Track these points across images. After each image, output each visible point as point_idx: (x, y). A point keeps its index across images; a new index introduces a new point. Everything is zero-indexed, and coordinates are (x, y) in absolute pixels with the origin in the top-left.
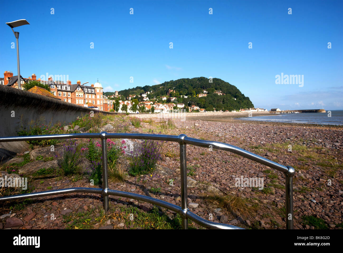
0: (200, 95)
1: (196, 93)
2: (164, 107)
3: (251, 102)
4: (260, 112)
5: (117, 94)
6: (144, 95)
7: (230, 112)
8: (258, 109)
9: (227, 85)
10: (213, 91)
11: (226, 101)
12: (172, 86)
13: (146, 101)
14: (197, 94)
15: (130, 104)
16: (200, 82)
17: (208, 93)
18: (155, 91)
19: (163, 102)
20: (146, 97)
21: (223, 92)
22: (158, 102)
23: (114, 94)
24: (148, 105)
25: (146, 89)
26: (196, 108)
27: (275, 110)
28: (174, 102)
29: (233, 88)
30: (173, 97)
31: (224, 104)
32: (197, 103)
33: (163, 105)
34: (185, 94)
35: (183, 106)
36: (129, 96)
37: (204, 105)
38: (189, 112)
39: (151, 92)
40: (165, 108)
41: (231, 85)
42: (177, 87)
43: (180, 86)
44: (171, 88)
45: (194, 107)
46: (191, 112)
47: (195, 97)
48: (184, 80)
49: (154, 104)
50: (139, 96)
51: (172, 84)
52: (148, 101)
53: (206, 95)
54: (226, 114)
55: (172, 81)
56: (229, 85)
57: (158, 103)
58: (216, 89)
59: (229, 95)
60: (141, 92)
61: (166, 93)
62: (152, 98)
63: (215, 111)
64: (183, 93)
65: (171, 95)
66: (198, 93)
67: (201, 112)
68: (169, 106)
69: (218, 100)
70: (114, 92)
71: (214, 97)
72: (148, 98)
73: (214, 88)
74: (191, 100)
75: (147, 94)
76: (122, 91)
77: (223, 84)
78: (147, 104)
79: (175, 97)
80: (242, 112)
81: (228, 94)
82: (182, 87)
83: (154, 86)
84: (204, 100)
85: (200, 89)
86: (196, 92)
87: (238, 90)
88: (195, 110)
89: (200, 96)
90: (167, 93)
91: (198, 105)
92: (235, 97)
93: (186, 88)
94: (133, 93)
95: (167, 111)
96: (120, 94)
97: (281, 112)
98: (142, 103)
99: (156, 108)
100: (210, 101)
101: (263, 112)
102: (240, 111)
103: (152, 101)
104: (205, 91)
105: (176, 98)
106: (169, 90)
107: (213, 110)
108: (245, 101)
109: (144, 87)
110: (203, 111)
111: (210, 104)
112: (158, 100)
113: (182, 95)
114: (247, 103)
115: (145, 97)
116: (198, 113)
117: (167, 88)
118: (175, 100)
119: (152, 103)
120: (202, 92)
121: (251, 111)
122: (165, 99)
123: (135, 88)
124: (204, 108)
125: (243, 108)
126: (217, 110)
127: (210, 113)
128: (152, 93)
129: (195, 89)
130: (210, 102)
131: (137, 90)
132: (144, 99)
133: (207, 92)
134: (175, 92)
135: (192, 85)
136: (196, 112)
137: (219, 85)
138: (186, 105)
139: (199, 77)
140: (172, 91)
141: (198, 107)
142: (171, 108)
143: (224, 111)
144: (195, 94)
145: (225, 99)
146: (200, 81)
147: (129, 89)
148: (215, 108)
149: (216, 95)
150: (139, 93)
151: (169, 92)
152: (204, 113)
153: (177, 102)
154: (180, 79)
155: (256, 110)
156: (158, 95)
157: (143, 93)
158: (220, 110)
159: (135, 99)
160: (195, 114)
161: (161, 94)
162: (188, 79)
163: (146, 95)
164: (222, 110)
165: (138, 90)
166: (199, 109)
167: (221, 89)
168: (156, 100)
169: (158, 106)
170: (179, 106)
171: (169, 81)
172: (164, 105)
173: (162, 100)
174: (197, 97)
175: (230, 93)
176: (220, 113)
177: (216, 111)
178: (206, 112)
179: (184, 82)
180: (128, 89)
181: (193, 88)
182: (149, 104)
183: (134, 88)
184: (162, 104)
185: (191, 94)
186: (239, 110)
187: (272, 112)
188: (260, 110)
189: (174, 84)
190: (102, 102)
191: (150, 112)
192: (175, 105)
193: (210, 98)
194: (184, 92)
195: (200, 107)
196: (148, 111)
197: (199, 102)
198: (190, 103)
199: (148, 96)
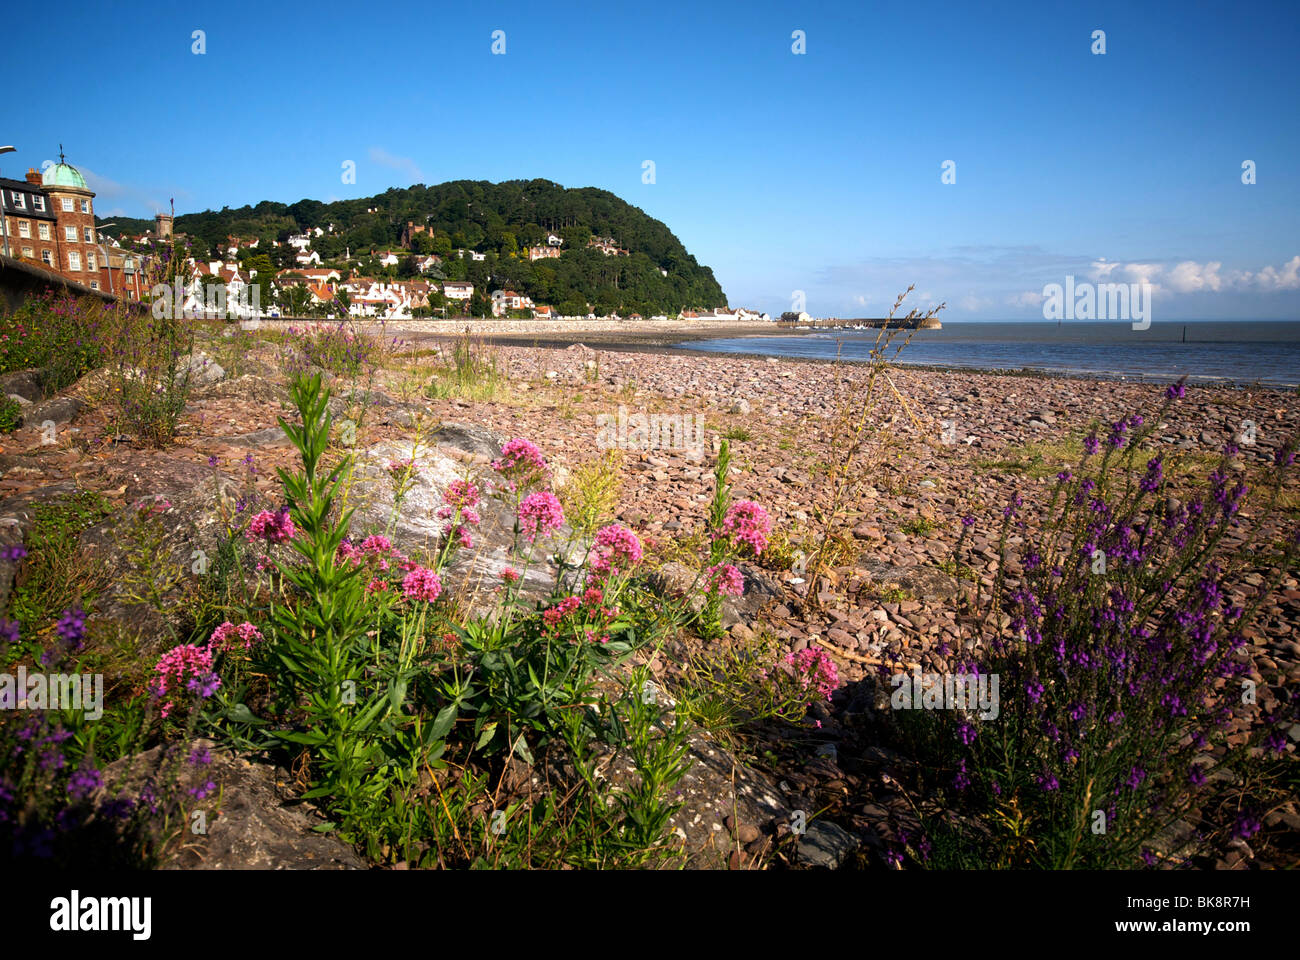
0: (534, 250)
1: (519, 244)
2: (392, 294)
3: (719, 287)
4: (746, 324)
5: (166, 228)
6: (300, 242)
7: (648, 322)
8: (742, 312)
9: (636, 217)
10: (583, 237)
11: (631, 280)
12: (419, 207)
13: (307, 267)
14: (521, 249)
15: (236, 276)
16: (534, 200)
17: (563, 247)
18: (348, 226)
19: (386, 275)
20: (306, 247)
21: (622, 245)
22: (364, 273)
23: (152, 226)
24: (320, 285)
25: (306, 214)
26: (521, 302)
27: (795, 317)
28: (430, 276)
29: (658, 227)
30: (424, 253)
31: (624, 288)
32: (523, 284)
33: (386, 288)
34: (475, 244)
35: (469, 292)
36: (228, 244)
37: (550, 291)
38: (495, 318)
39: (331, 229)
40: (394, 298)
41: (649, 220)
42: (441, 215)
43: (451, 211)
44: (416, 217)
45: (514, 299)
46: (502, 317)
47: (515, 260)
48: (467, 185)
49: (344, 279)
50: (275, 244)
51: (418, 199)
52: (320, 267)
53: (556, 254)
54: (634, 329)
55: (418, 189)
56: (644, 219)
57: (364, 279)
58: (595, 232)
59: (643, 255)
60: (283, 227)
61: (394, 237)
62: (336, 255)
63: (593, 316)
64: (464, 240)
65: (418, 247)
66: (526, 242)
67: (540, 319)
68: (412, 292)
69: (603, 274)
70: (150, 217)
71: (589, 262)
72: (316, 256)
73: (586, 228)
74: (498, 272)
75: (312, 236)
76: (189, 216)
77: (622, 212)
78: (315, 281)
79: (432, 253)
80: (688, 322)
81: (637, 253)
82: (461, 216)
83: (342, 203)
84: (549, 271)
85: (533, 228)
86: (517, 238)
87: (675, 239)
88: (517, 311)
89: (536, 255)
90: (399, 238)
91: (525, 289)
92: (666, 265)
93: (478, 222)
94: (245, 231)
95: (406, 310)
96: (181, 232)
97: (812, 325)
98: (290, 276)
99: (357, 297)
100: (572, 277)
101: (756, 324)
102: (680, 316)
103: (337, 268)
104: (552, 238)
105: (440, 261)
106: (406, 224)
107: (584, 314)
108: (698, 283)
109: (294, 207)
110: (549, 314)
111: (572, 287)
112: (360, 265)
113: (463, 247)
114: (706, 290)
115: (303, 250)
116: (528, 322)
117: (399, 215)
118: (433, 267)
119: (338, 277)
120: (541, 241)
121: (719, 319)
122: (392, 260)
123: (253, 207)
124: (549, 301)
125: (691, 307)
126: (599, 314)
127: (575, 323)
128: (332, 233)
129: (514, 226)
130: (574, 281)
131: (263, 216)
132: (299, 259)
133: (561, 241)
134: (432, 235)
135: (501, 212)
136: (521, 318)
137: (604, 215)
138: (482, 292)
139: (531, 179)
140: (422, 228)
141: (528, 299)
142: (421, 298)
143: (625, 315)
144: (516, 248)
145: (628, 272)
146: (533, 193)
147: (226, 212)
148: (592, 303)
149: (596, 255)
150: (276, 232)
151: (407, 235)
152: (551, 322)
153: (442, 276)
154: (455, 183)
155: (736, 316)
156: (361, 246)
157: (295, 233)
158: (610, 313)
159: (259, 257)
160: (516, 327)
161: (374, 240)
162: (485, 185)
163: (308, 242)
164: (619, 315)
165: (268, 216)
166: (533, 306)
167: (614, 234)
168: (352, 265)
169: (363, 291)
170: (451, 292)
171: (406, 188)
172: (389, 286)
173: (380, 266)
174: (522, 258)
175: (647, 249)
176: (612, 323)
177: (597, 316)
178: (560, 318)
179: (471, 194)
180: (219, 209)
181: (508, 224)
182: (325, 278)
183: (248, 207)
184: (379, 281)
185: (499, 246)
186: (678, 313)
187: (786, 323)
188: (748, 317)
189: (428, 201)
190: (92, 260)
191: (331, 313)
192: (434, 288)
193: (574, 266)
194: (471, 237)
195: (536, 300)
196: (322, 311)
197: (531, 280)
198: (497, 282)
199: (317, 245)
